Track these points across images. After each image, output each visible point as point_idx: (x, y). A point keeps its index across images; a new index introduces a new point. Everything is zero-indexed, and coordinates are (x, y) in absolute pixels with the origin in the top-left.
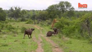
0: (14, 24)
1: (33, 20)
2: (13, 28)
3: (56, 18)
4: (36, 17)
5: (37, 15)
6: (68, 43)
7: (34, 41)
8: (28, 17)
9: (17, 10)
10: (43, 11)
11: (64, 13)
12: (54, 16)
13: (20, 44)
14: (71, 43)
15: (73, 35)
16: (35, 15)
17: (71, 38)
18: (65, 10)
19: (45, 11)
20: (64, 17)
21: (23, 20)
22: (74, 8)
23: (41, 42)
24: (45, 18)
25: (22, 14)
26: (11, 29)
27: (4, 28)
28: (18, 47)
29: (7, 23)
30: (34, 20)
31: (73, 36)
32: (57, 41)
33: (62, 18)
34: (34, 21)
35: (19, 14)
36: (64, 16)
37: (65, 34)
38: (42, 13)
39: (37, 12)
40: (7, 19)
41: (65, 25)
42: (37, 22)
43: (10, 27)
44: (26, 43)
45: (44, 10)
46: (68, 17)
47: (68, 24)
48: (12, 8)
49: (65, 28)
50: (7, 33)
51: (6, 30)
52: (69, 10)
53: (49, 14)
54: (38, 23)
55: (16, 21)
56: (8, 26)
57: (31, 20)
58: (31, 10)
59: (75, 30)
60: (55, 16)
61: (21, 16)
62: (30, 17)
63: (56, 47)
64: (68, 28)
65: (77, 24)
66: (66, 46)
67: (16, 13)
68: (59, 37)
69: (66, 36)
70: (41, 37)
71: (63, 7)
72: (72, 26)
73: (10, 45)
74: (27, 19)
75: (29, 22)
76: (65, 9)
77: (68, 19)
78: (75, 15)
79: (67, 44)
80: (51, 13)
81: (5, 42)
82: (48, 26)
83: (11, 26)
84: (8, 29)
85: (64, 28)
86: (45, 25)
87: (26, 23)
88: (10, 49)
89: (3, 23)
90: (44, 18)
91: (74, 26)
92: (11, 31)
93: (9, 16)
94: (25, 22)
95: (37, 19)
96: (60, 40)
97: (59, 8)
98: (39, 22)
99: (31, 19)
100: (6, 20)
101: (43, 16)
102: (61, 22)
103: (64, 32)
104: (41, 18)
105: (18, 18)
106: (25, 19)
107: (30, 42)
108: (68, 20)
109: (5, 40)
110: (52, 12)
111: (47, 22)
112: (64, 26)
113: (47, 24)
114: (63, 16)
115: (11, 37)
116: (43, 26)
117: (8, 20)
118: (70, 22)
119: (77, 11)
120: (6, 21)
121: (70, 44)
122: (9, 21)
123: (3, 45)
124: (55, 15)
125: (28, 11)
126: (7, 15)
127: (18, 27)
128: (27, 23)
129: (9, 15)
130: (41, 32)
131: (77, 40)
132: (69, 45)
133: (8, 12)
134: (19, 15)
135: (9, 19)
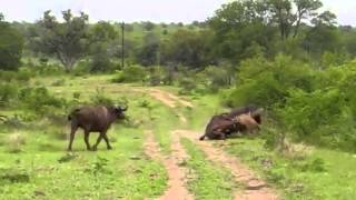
0: (57, 84)
1: (145, 65)
2: (56, 103)
3: (251, 57)
4: (158, 54)
5: (163, 46)
6: (307, 166)
7: (148, 159)
8: (121, 55)
9: (74, 22)
10: (190, 27)
11: (291, 35)
12: (244, 47)
13: (87, 170)
14: (320, 170)
15: (330, 134)
16: (155, 46)
17: (321, 145)
18: (295, 23)
19: (202, 25)
20: (288, 53)
21: (98, 68)
22: (333, 16)
23: (183, 164)
24: (202, 58)
25: (96, 40)
26: (42, 105)
27: (11, 100)
28: (78, 184)
29: (24, 78)
30: (149, 68)
31: (329, 138)
32: (256, 159)
33: (280, 57)
34: (152, 71)
35: (83, 41)
36: (288, 48)
37: (294, 127)
38: (190, 37)
39: (165, 33)
40: (24, 60)
41: (291, 91)
42: (163, 77)
43: (38, 99)
44: (111, 169)
45: (196, 23)
46: (306, 55)
47: (305, 84)
48: (50, 14)
49: (294, 103)
50: (28, 124)
51: (21, 112)
52: (313, 21)
53: (220, 39)
54: (169, 81)
55: (68, 72)
56: (33, 94)
57: (137, 66)
58: (136, 23)
59: (339, 112)
60: (248, 49)
61: (93, 47)
62: (130, 52)
63: (252, 184)
64: (306, 104)
65: (347, 85)
66: (298, 181)
67: (68, 35)
68: (264, 142)
69: (297, 137)
70: (183, 141)
71: (284, 11)
72: (326, 91)
73: (39, 176)
74: (117, 62)
75: (126, 76)
76: (294, 18)
77: (305, 61)
78: (341, 46)
79: (304, 171)
80: (228, 34)
81: (18, 162)
82: (214, 91)
83: (43, 91)
84: (30, 108)
85: (289, 100)
86: (201, 87)
87: (114, 81)
88: (37, 193)
89: (9, 80)
90: (195, 57)
91: (333, 92)
92: (43, 114)
93: (36, 51)
94: (111, 77)
95: (162, 64)
96: (272, 154)
97: (268, 15)
98: (176, 74)
99: (138, 62)
100: (21, 64)
101: (191, 51)
102: (276, 77)
103: (289, 120)
104: (184, 60)
105: (77, 58)
106: (111, 61)
107: (131, 162)
108: (306, 65)
109: (15, 157)
110: (233, 32)
111: (209, 75)
112: (288, 95)
113: (209, 83)
114: (284, 50)
115: (46, 142)
116: (193, 91)
117: (30, 65)
118: (314, 77)
119: (349, 27)
120: (21, 69)
121: (317, 175)
122: (38, 72)
123: (7, 177)
124: (246, 44)
125: (123, 26)
126: (26, 43)
127: (76, 95)
128: (121, 81)
129: (37, 42)
130: (183, 119)
131: (347, 155)
132: (310, 175)
133: (32, 30)
134: (83, 47)
135: (36, 62)
